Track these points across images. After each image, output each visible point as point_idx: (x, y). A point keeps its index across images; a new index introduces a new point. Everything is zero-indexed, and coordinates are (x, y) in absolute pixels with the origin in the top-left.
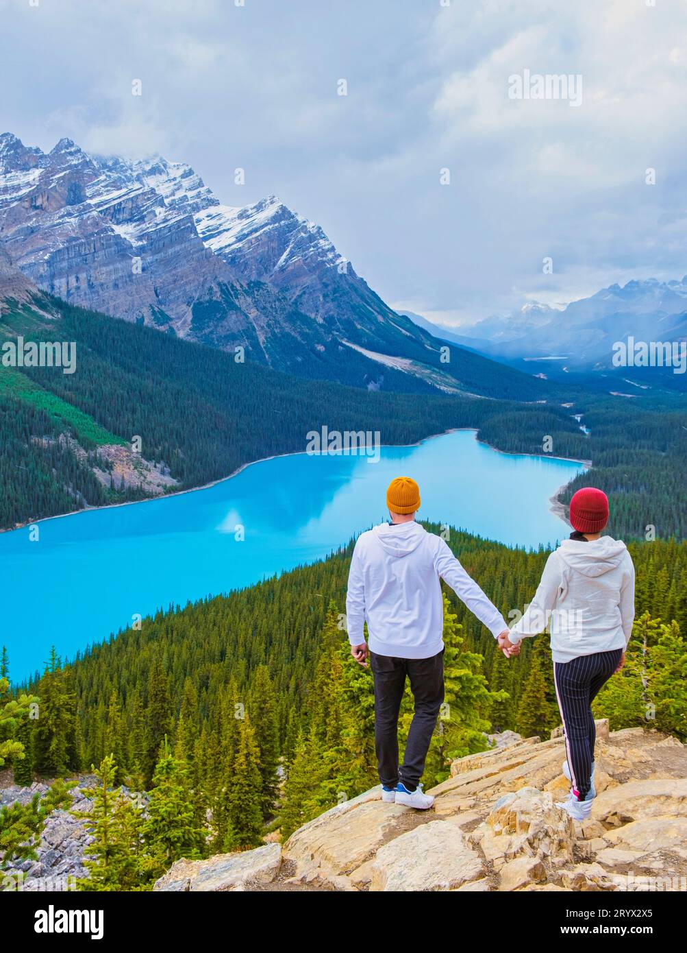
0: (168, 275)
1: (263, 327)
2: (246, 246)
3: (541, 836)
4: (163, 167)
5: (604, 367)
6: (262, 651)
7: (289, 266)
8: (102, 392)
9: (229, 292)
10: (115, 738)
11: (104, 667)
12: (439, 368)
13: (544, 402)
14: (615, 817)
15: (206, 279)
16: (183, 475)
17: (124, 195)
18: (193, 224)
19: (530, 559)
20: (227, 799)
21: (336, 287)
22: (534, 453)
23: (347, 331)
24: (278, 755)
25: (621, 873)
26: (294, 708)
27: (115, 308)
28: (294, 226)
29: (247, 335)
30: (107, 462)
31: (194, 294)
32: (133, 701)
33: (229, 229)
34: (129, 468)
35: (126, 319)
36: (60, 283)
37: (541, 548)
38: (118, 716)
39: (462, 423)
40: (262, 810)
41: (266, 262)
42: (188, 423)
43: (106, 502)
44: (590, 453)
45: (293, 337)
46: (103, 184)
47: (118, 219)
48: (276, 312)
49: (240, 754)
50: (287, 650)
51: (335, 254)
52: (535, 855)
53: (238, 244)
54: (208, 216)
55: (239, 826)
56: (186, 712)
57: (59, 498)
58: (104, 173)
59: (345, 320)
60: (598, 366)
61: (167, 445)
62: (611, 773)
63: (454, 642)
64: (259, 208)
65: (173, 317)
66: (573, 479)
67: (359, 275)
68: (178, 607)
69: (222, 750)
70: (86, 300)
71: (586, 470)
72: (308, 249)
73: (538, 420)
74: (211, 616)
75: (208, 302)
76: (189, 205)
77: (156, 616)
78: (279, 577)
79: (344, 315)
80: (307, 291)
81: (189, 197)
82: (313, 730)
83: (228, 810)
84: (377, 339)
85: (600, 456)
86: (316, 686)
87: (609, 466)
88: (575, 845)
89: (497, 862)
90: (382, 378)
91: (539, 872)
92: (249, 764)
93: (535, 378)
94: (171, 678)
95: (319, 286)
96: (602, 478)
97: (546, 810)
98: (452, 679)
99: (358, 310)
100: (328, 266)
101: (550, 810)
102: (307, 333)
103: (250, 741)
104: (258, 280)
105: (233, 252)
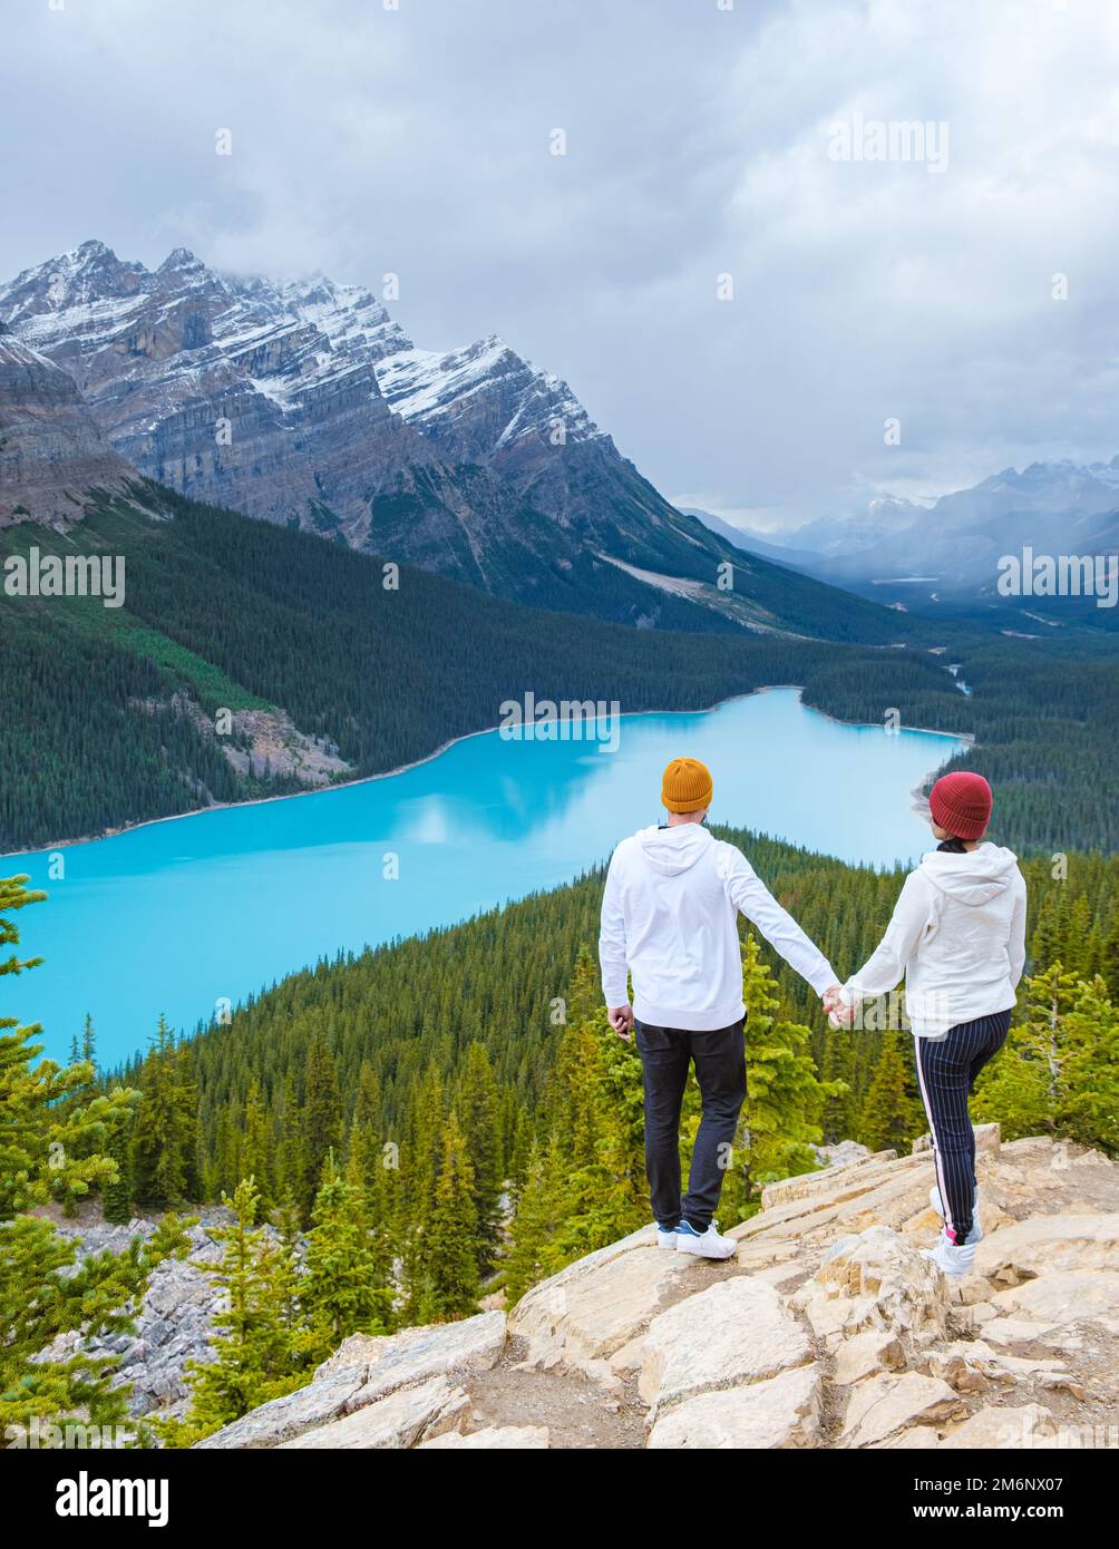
0: (336, 454)
1: (478, 534)
2: (454, 410)
3: (897, 1300)
4: (327, 292)
5: (993, 594)
6: (477, 1020)
7: (517, 441)
8: (236, 630)
9: (429, 481)
10: (255, 1152)
11: (239, 1045)
12: (743, 595)
13: (903, 646)
14: (1010, 1272)
15: (393, 460)
16: (359, 754)
17: (268, 335)
18: (373, 378)
19: (881, 883)
20: (425, 1244)
21: (589, 472)
23: (606, 539)
24: (502, 1176)
25: (1019, 1356)
26: (525, 1107)
27: (256, 504)
28: (526, 380)
29: (454, 545)
30: (243, 736)
31: (374, 484)
32: (283, 1097)
33: (428, 386)
34: (277, 746)
35: (273, 521)
36: (173, 467)
37: (898, 868)
38: (260, 1119)
39: (779, 679)
40: (477, 1261)
42: (366, 677)
43: (241, 797)
44: (972, 723)
45: (524, 548)
46: (237, 318)
47: (261, 370)
48: (499, 510)
49: (445, 1176)
50: (513, 1019)
51: (587, 423)
52: (888, 1328)
53: (440, 408)
54: (395, 366)
55: (443, 1285)
56: (363, 1112)
57: (172, 791)
58: (239, 300)
59: (602, 522)
60: (984, 593)
61: (333, 710)
62: (1004, 1206)
63: (765, 1007)
64: (473, 353)
65: (342, 517)
66: (946, 762)
67: (624, 454)
68: (351, 954)
69: (417, 1170)
70: (212, 491)
71: (966, 749)
72: (546, 415)
73: (894, 673)
74: (400, 968)
75: (395, 495)
76: (368, 349)
77: (318, 968)
78: (502, 909)
79: (601, 515)
80: (546, 479)
81: (367, 336)
82: (554, 1140)
83: (426, 1261)
84: (650, 551)
85: (987, 726)
86: (559, 1073)
87: (1001, 743)
88: (949, 1314)
89: (831, 1339)
90: (658, 610)
91: (895, 1355)
92: (457, 1190)
93: (889, 609)
94: (340, 1062)
95: (564, 472)
96: (989, 761)
97: (906, 1261)
98: (760, 1062)
99: (621, 508)
100: (577, 441)
101: (911, 1260)
102: (545, 543)
103: (460, 1156)
104: (472, 462)
105: (433, 419)
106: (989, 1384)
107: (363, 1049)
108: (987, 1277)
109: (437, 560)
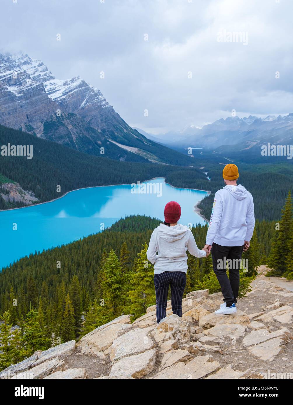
0: (32, 109)
1: (75, 133)
2: (67, 97)
3: (177, 332)
4: (29, 61)
5: (217, 153)
6: (75, 269)
7: (86, 107)
11: (7, 277)
12: (149, 152)
13: (193, 167)
14: (208, 325)
16: (41, 196)
17: (12, 73)
18: (43, 87)
20: (61, 329)
21: (106, 116)
22: (188, 188)
23: (111, 135)
24: (82, 311)
25: (208, 345)
26: (88, 292)
27: (9, 123)
28: (88, 89)
29: (67, 137)
30: (7, 191)
31: (44, 118)
32: (20, 291)
33: (59, 90)
34: (17, 193)
35: (14, 128)
38: (14, 297)
39: (158, 175)
41: (76, 105)
42: (42, 174)
43: (6, 208)
44: (210, 188)
45: (88, 138)
46: (2, 68)
47: (10, 84)
48: (80, 127)
49: (66, 311)
50: (85, 269)
51: (106, 102)
52: (175, 339)
53: (63, 96)
54: (50, 84)
55: (66, 339)
56: (43, 295)
58: (3, 63)
59: (110, 131)
60: (215, 152)
61: (33, 183)
62: (208, 310)
64: (73, 81)
65: (35, 128)
66: (203, 199)
67: (116, 111)
68: (39, 252)
69: (58, 310)
71: (209, 195)
72: (94, 99)
73: (190, 174)
74: (53, 255)
75: (50, 122)
76: (42, 79)
77: (30, 256)
78: (82, 239)
79: (110, 129)
80: (94, 118)
81: (41, 75)
82: (96, 300)
83: (61, 333)
84: (124, 139)
85: (215, 189)
86: (98, 283)
88: (191, 336)
89: (160, 343)
91: (176, 345)
92: (69, 315)
93: (189, 156)
94: (37, 281)
95: (99, 116)
97: (180, 322)
98: (148, 276)
99: (115, 127)
100: (103, 107)
101: (181, 323)
102: (94, 136)
103: (70, 306)
104: (73, 112)
105: (61, 100)
106: (199, 352)
107: (43, 278)
108: (202, 327)
109: (63, 141)
